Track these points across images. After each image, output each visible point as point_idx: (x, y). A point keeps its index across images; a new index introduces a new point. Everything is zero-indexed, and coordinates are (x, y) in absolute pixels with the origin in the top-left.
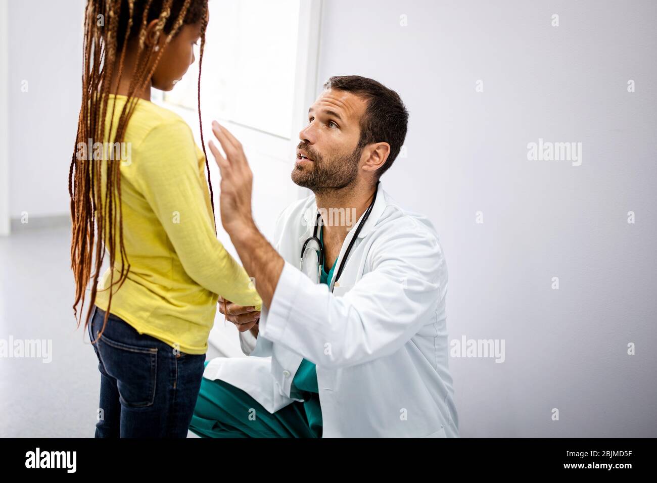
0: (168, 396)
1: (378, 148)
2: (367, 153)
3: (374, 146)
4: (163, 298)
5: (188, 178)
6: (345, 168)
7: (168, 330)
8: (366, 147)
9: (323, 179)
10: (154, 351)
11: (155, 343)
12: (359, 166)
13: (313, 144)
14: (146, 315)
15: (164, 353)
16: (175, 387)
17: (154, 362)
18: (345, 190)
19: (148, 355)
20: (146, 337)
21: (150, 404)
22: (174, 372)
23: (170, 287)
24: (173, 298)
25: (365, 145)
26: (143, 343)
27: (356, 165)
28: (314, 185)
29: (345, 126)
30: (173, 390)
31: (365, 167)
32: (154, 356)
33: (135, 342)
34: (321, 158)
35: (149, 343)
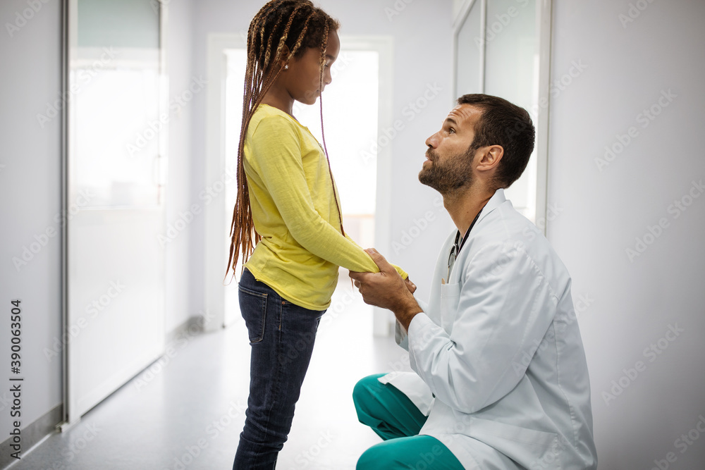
0: (274, 336)
1: (492, 150)
2: (480, 154)
3: (488, 148)
4: (275, 253)
5: (284, 158)
6: (458, 166)
7: (276, 280)
8: (479, 149)
9: (439, 175)
10: (265, 295)
11: (267, 290)
12: (473, 165)
13: (435, 148)
14: (262, 266)
15: (272, 299)
16: (280, 329)
17: (264, 304)
18: (463, 189)
19: (261, 298)
20: (261, 284)
21: (261, 340)
22: (279, 315)
23: (281, 246)
24: (281, 253)
25: (478, 147)
26: (258, 288)
27: (469, 164)
28: (432, 181)
29: (459, 130)
30: (278, 331)
31: (479, 167)
32: (265, 300)
33: (253, 287)
34: (438, 158)
35: (263, 288)
